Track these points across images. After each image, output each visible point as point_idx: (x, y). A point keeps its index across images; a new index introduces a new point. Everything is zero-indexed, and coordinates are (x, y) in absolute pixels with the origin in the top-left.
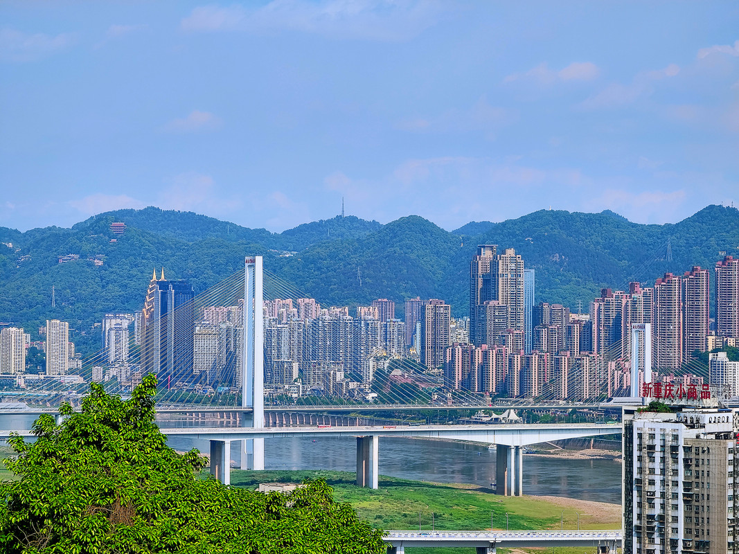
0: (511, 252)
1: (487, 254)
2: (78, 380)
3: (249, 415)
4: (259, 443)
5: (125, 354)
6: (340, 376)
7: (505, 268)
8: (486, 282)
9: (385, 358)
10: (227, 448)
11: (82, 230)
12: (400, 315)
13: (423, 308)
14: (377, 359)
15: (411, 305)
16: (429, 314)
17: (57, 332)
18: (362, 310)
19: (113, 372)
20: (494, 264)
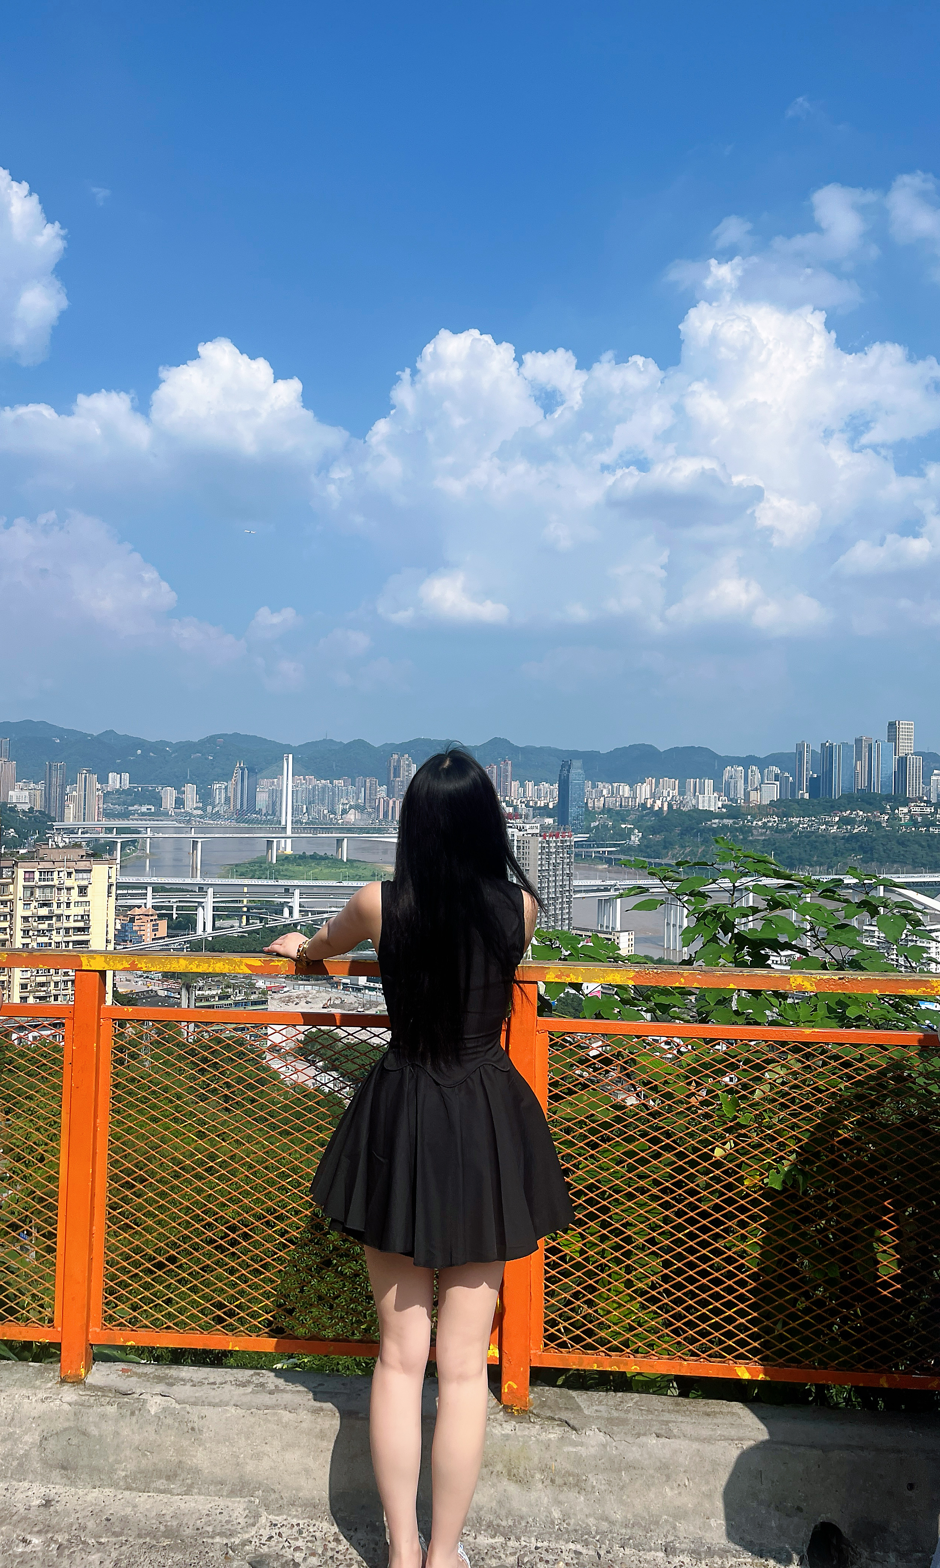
0: (406, 756)
1: (396, 757)
2: (199, 812)
3: (285, 828)
4: (289, 841)
5: (223, 801)
6: (326, 812)
7: (404, 762)
8: (395, 769)
9: (347, 804)
10: (275, 844)
11: (202, 742)
12: (353, 784)
13: (365, 781)
14: (343, 804)
15: (359, 780)
16: (368, 784)
17: (190, 790)
18: (336, 782)
19: (216, 809)
20: (399, 761)
